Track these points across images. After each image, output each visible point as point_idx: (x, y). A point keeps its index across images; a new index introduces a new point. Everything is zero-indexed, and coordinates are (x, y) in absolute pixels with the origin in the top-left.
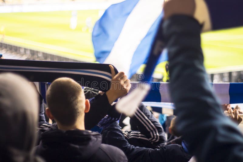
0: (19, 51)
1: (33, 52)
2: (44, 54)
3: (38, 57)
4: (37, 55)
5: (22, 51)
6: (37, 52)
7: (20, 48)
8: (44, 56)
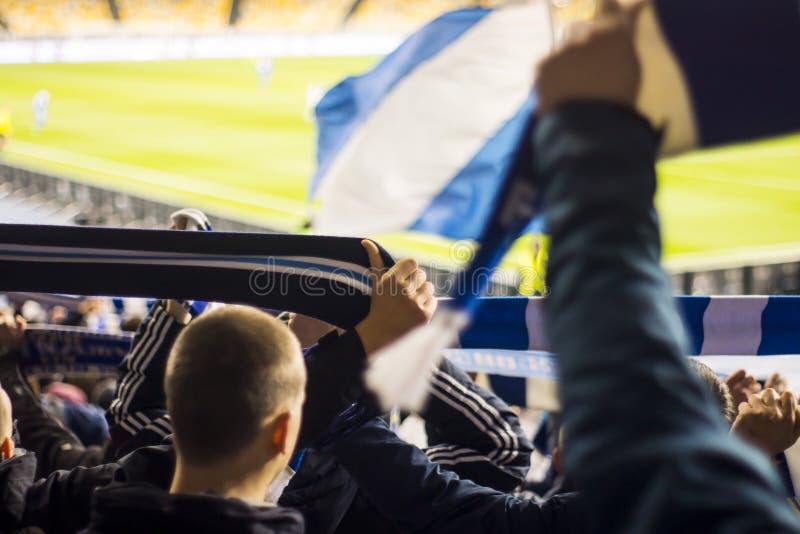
0: (55, 189)
1: (100, 196)
2: (134, 200)
3: (116, 212)
4: (114, 205)
5: (64, 190)
6: (114, 195)
7: (56, 180)
8: (135, 209)
